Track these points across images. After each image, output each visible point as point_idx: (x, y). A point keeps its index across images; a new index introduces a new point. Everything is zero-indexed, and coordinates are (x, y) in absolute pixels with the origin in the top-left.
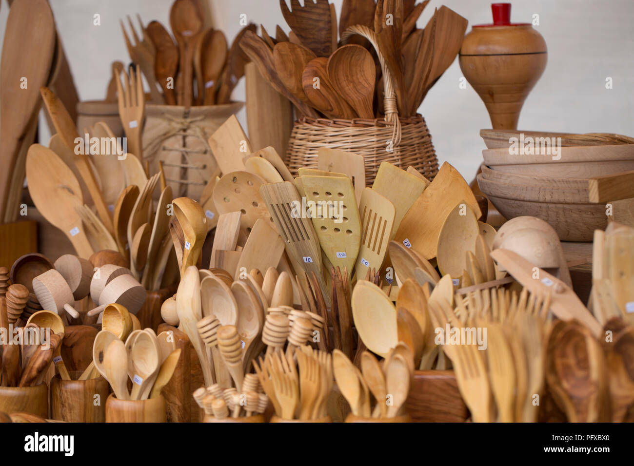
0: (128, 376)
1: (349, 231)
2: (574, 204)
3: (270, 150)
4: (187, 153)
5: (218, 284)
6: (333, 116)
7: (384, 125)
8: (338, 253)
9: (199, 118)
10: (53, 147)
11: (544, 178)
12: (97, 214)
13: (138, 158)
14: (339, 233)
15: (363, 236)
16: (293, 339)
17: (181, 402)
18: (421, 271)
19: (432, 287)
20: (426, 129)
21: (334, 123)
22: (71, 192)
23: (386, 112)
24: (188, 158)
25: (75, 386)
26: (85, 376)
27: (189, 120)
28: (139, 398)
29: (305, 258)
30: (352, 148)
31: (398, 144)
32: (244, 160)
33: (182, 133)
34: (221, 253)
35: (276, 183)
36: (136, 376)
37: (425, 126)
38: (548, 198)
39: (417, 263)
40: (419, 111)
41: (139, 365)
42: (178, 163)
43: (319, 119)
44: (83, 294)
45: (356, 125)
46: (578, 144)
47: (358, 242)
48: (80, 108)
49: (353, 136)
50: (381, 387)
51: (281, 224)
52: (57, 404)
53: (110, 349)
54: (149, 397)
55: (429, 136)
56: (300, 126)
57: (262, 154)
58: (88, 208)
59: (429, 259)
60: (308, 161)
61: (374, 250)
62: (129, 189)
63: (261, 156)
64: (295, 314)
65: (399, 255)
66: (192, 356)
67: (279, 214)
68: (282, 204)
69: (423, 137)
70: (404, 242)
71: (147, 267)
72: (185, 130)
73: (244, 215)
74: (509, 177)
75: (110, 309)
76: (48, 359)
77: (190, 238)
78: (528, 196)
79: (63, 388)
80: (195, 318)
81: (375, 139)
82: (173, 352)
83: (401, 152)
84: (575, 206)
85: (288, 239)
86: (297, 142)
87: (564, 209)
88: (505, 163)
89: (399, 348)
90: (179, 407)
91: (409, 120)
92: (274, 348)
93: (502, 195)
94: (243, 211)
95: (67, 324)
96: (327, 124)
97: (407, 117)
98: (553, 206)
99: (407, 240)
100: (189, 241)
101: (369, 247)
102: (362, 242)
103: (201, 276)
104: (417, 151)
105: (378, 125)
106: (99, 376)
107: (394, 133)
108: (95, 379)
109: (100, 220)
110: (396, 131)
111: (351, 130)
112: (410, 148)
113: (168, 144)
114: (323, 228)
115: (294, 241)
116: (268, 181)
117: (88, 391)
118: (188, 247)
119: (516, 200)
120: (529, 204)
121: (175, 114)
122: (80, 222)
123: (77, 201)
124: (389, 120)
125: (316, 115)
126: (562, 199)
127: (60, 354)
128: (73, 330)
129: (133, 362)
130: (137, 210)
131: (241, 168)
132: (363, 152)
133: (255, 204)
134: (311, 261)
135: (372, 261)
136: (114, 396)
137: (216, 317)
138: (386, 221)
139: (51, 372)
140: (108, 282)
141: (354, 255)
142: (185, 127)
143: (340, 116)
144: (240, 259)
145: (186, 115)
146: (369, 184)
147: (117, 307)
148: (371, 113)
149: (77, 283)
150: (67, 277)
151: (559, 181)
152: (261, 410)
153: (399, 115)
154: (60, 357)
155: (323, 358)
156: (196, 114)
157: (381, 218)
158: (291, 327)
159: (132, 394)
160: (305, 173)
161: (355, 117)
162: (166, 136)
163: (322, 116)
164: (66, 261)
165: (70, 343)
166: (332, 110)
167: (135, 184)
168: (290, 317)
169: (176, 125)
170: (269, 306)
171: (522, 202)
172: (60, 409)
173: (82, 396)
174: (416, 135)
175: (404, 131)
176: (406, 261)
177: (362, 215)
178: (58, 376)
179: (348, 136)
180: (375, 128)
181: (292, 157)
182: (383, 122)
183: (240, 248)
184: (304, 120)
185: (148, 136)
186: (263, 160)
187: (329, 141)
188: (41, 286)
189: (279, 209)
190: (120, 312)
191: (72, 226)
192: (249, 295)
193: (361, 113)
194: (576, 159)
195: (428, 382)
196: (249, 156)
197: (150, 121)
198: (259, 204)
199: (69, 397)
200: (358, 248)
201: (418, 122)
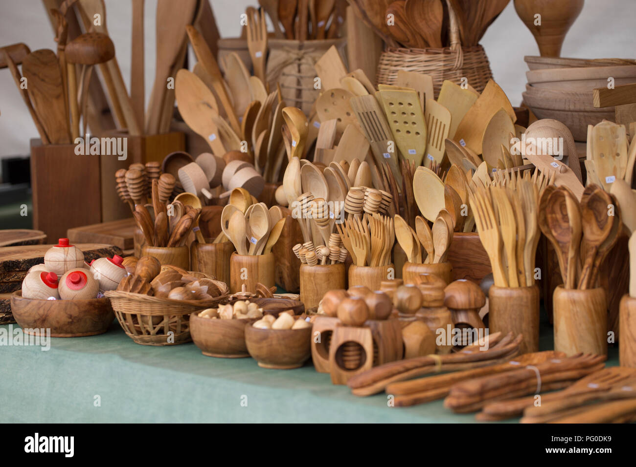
0: (247, 238)
1: (417, 133)
2: (592, 112)
3: (360, 72)
4: (301, 77)
5: (313, 169)
6: (410, 46)
7: (449, 53)
8: (409, 151)
9: (311, 50)
10: (197, 72)
11: (569, 92)
12: (230, 124)
13: (262, 81)
14: (410, 135)
15: (429, 136)
16: (367, 208)
17: (289, 263)
18: (467, 161)
19: (474, 171)
20: (484, 56)
21: (411, 51)
22: (209, 106)
23: (451, 43)
24: (302, 82)
25: (209, 248)
26: (217, 241)
27: (303, 51)
28: (255, 254)
29: (384, 154)
30: (424, 71)
31: (460, 68)
32: (340, 80)
33: (297, 62)
34: (321, 150)
35: (362, 96)
36: (253, 238)
37: (484, 54)
38: (572, 107)
39: (465, 155)
40: (481, 43)
41: (255, 230)
42: (294, 85)
43: (400, 49)
44: (216, 183)
45: (427, 52)
46: (595, 66)
47: (424, 142)
48: (220, 43)
49: (426, 61)
50: (430, 242)
51: (365, 127)
52: (196, 261)
53: (233, 217)
54: (262, 253)
55: (487, 62)
56: (386, 54)
57: (354, 75)
58: (222, 119)
59: (478, 154)
60: (391, 81)
61: (436, 147)
62: (253, 103)
63: (353, 77)
64: (369, 191)
65: (453, 150)
66: (297, 228)
67: (364, 120)
68: (367, 113)
69: (481, 63)
70: (460, 141)
71: (267, 164)
72: (299, 59)
73: (339, 123)
74: (544, 92)
75: (236, 192)
76: (188, 226)
77: (296, 138)
78: (557, 106)
79: (200, 249)
80: (296, 194)
81: (442, 64)
82: (280, 220)
83: (463, 73)
84: (593, 114)
85: (371, 140)
86: (383, 67)
87: (585, 116)
88: (541, 81)
89: (442, 213)
90: (288, 267)
91: (470, 49)
92: (353, 215)
93: (538, 106)
94: (339, 120)
95: (205, 205)
96: (405, 53)
97: (468, 47)
98: (576, 113)
99: (462, 140)
100: (295, 140)
101: (433, 145)
102: (428, 142)
103: (301, 164)
104: (476, 73)
105: (445, 53)
106: (227, 241)
107: (457, 59)
108: (224, 243)
109: (233, 129)
110: (459, 57)
111: (424, 57)
112: (470, 71)
113: (287, 70)
114: (398, 131)
115: (376, 141)
116: (357, 95)
117: (218, 252)
118: (295, 144)
119: (548, 109)
120: (558, 112)
121: (292, 47)
122: (216, 130)
123: (214, 114)
124: (454, 48)
125: (398, 46)
126: (582, 108)
127: (198, 224)
128: (208, 209)
129: (250, 227)
130: (260, 120)
131: (339, 86)
132: (433, 74)
133: (348, 114)
134: (389, 157)
135: (436, 156)
136: (237, 253)
137: (311, 193)
138: (445, 125)
139: (192, 237)
140: (236, 172)
141: (422, 152)
142: (299, 57)
143: (416, 46)
144: (335, 156)
145: (301, 47)
146: (436, 99)
147: (241, 190)
148: (440, 43)
149: (213, 174)
150: (205, 170)
151: (581, 94)
152: (342, 260)
153: (462, 45)
154: (198, 227)
155: (388, 222)
156: (309, 47)
157: (441, 122)
158: (365, 200)
159: (249, 252)
160: (384, 88)
161: (427, 47)
162: (285, 64)
163: (402, 46)
164: (205, 157)
165: (206, 219)
166: (409, 41)
167: (259, 99)
168: (366, 194)
169: (293, 55)
170: (353, 186)
171: (553, 111)
172: (197, 266)
173: (214, 255)
174: (475, 61)
175: (466, 58)
176: (457, 154)
177: (427, 121)
178: (196, 241)
179: (421, 62)
180: (442, 55)
181: (380, 79)
182: (448, 51)
183: (335, 147)
184: (389, 49)
185: (272, 64)
186: (355, 80)
187: (407, 65)
188: (184, 175)
189: (365, 117)
190: (243, 193)
191: (210, 133)
192: (336, 178)
193: (432, 43)
194: (593, 77)
195: (467, 240)
196: (345, 77)
197: (273, 53)
198: (351, 114)
199: (204, 256)
200: (424, 147)
201: (477, 51)
